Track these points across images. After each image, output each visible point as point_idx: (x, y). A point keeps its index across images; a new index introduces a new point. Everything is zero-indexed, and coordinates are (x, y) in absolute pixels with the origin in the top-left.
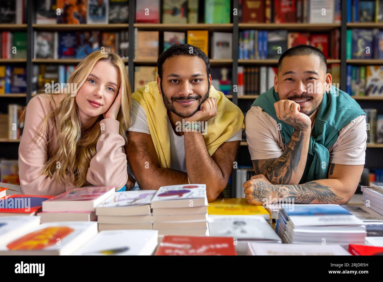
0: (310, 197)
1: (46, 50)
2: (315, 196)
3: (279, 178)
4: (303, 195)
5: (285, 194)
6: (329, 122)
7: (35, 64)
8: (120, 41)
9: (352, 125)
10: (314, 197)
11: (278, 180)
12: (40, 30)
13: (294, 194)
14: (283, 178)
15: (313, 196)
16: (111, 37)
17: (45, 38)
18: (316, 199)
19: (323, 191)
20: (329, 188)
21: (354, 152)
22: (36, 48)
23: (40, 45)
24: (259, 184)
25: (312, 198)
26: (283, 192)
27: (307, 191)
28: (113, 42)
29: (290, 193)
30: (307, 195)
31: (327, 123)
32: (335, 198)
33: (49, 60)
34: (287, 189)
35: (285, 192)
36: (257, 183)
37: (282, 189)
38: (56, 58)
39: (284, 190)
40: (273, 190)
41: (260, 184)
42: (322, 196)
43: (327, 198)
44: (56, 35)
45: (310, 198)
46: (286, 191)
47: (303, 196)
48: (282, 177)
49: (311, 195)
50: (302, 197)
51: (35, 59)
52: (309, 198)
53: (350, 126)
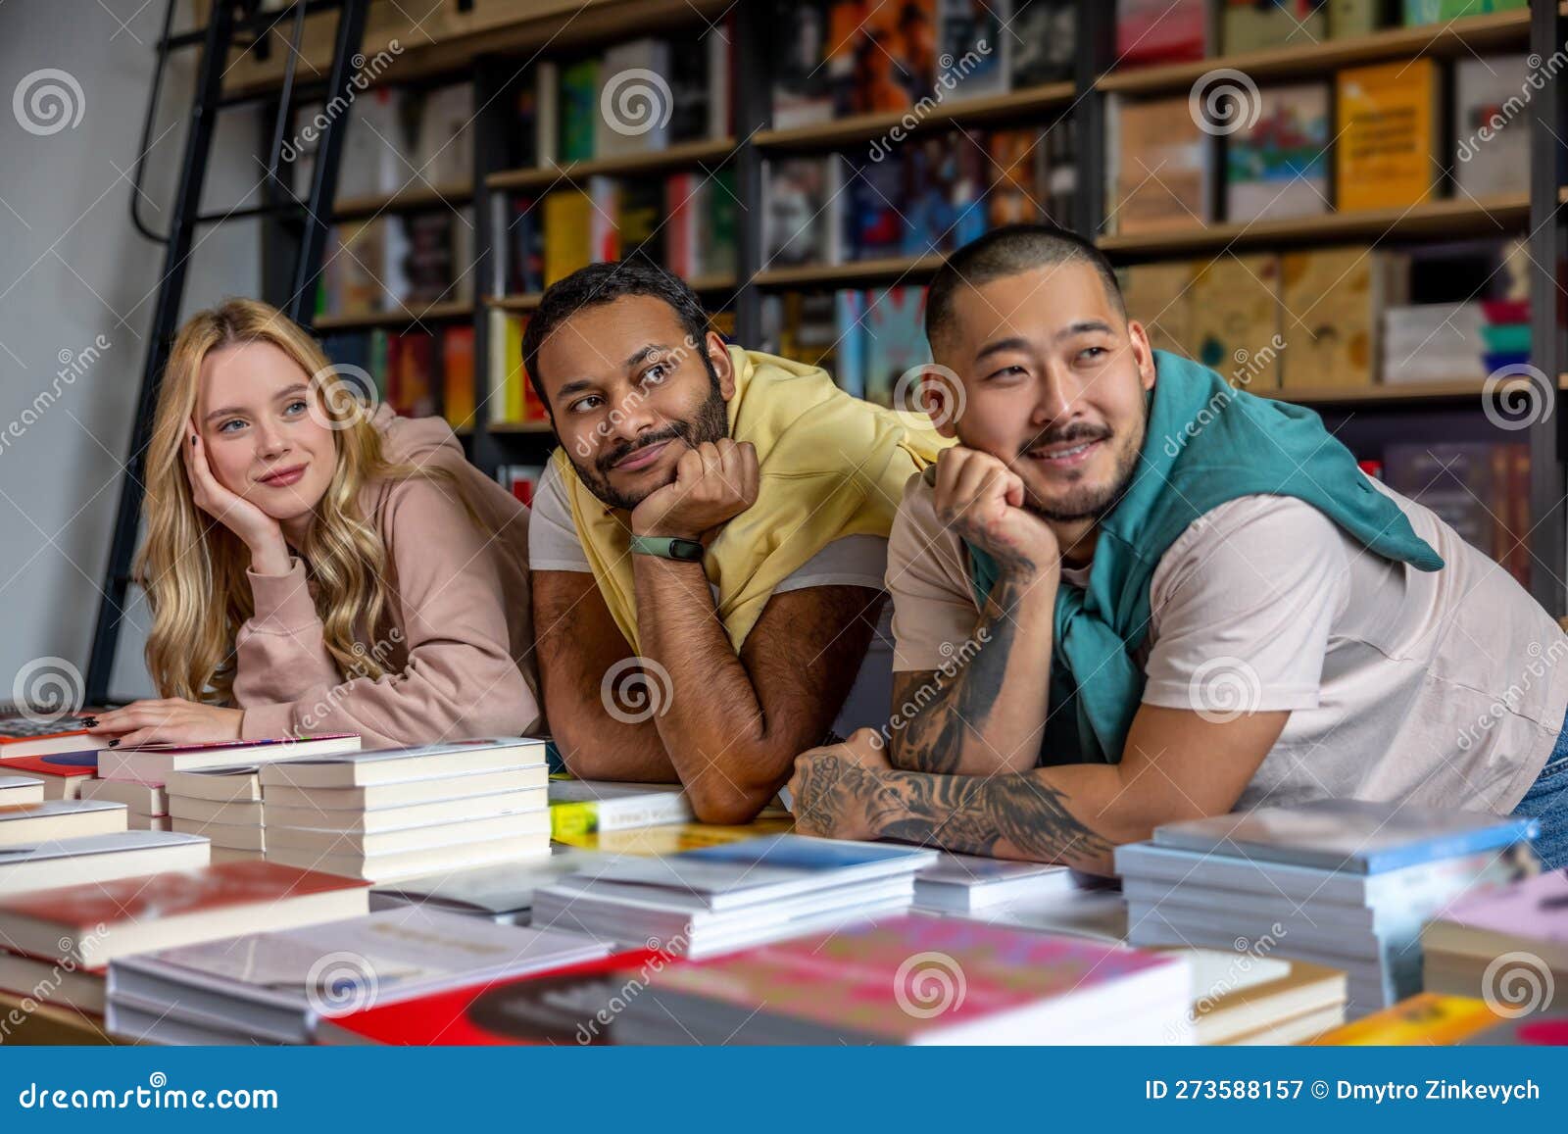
0: (983, 828)
1: (800, 228)
2: (998, 826)
3: (917, 747)
4: (957, 819)
5: (890, 811)
6: (1119, 528)
7: (767, 289)
8: (1054, 162)
9: (1189, 538)
10: (995, 830)
11: (915, 754)
12: (782, 154)
13: (926, 812)
14: (930, 748)
15: (992, 827)
16: (1023, 150)
17: (798, 181)
18: (1004, 838)
19: (1032, 807)
20: (1059, 799)
21: (1196, 652)
22: (768, 224)
23: (783, 212)
24: (819, 767)
25: (988, 833)
26: (885, 800)
27: (976, 805)
28: (1029, 167)
29: (913, 808)
30: (970, 819)
31: (1113, 530)
32: (1085, 839)
33: (811, 272)
34: (906, 791)
35: (893, 802)
36: (816, 762)
37: (885, 790)
38: (836, 257)
39: (894, 792)
40: (856, 793)
41: (824, 767)
42: (1027, 830)
43: (1048, 838)
44: (834, 166)
45: (983, 833)
46: (899, 797)
47: (955, 823)
48: (927, 745)
49: (985, 823)
50: (954, 828)
51: (763, 273)
52: (977, 830)
53: (1183, 544)
